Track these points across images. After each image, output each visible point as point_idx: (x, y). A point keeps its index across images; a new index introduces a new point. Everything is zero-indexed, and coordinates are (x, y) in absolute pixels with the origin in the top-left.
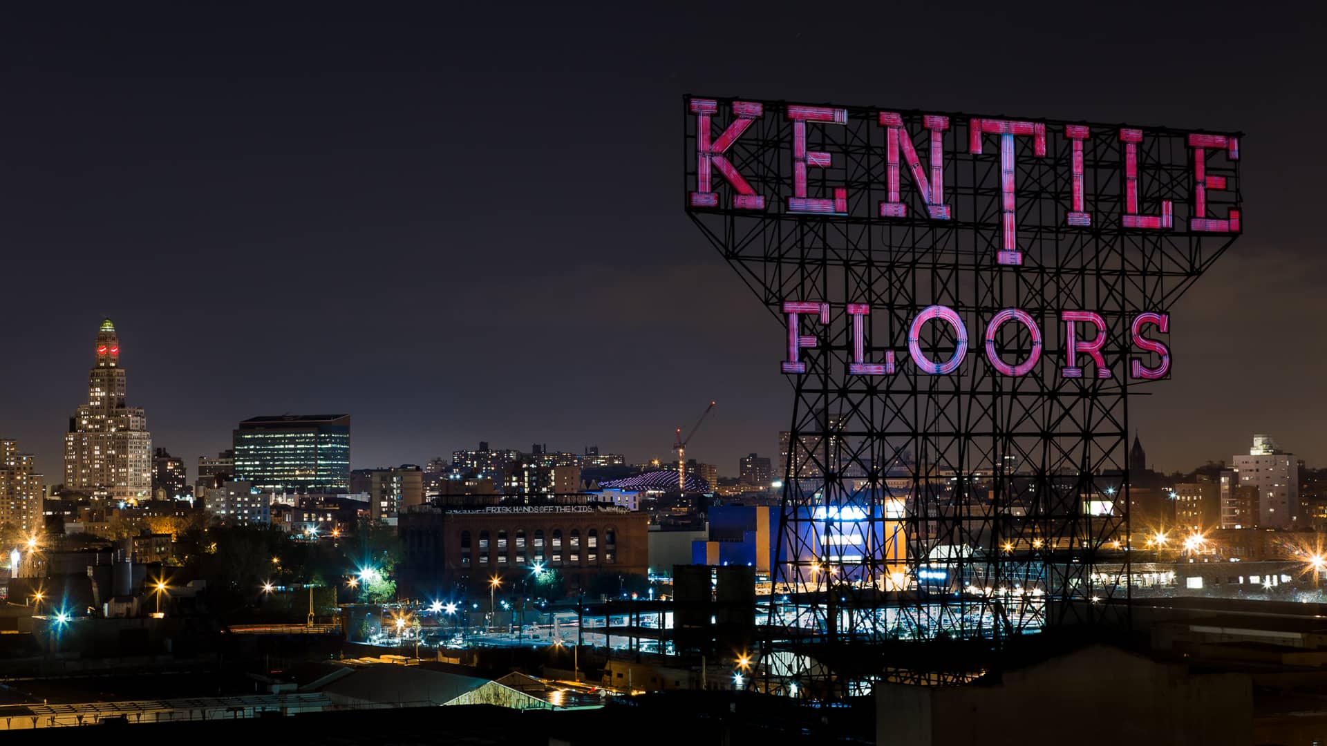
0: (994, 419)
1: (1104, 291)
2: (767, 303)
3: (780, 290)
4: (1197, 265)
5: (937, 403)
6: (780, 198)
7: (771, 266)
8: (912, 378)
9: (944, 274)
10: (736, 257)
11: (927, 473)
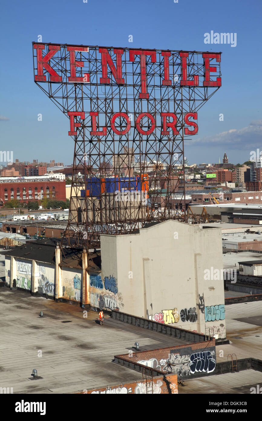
0: (140, 148)
1: (176, 106)
2: (64, 112)
3: (68, 109)
4: (207, 97)
5: (121, 144)
6: (67, 77)
7: (65, 100)
8: (113, 136)
9: (123, 102)
10: (52, 97)
11: (119, 167)
